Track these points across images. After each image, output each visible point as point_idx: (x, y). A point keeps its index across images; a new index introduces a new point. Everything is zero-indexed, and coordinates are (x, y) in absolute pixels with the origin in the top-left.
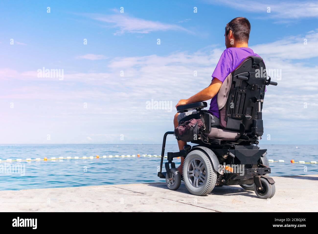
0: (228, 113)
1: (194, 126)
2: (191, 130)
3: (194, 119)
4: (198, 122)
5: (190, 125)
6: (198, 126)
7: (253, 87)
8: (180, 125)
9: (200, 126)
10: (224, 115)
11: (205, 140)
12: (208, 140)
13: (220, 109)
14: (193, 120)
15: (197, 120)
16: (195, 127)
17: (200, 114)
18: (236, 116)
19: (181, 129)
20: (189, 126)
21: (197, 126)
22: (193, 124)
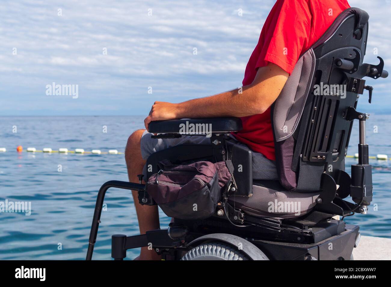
0: (300, 151)
1: (211, 184)
2: (204, 194)
3: (209, 163)
4: (218, 170)
5: (200, 178)
6: (220, 181)
7: (355, 84)
8: (161, 173)
9: (224, 180)
10: (291, 156)
11: (236, 218)
12: (241, 218)
13: (282, 139)
14: (206, 165)
15: (216, 164)
16: (214, 183)
17: (222, 149)
18: (317, 157)
19: (167, 187)
20: (199, 184)
21: (218, 181)
22: (210, 178)
